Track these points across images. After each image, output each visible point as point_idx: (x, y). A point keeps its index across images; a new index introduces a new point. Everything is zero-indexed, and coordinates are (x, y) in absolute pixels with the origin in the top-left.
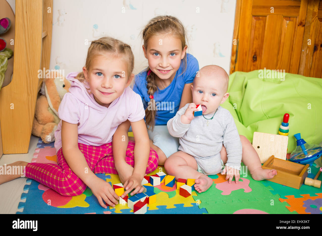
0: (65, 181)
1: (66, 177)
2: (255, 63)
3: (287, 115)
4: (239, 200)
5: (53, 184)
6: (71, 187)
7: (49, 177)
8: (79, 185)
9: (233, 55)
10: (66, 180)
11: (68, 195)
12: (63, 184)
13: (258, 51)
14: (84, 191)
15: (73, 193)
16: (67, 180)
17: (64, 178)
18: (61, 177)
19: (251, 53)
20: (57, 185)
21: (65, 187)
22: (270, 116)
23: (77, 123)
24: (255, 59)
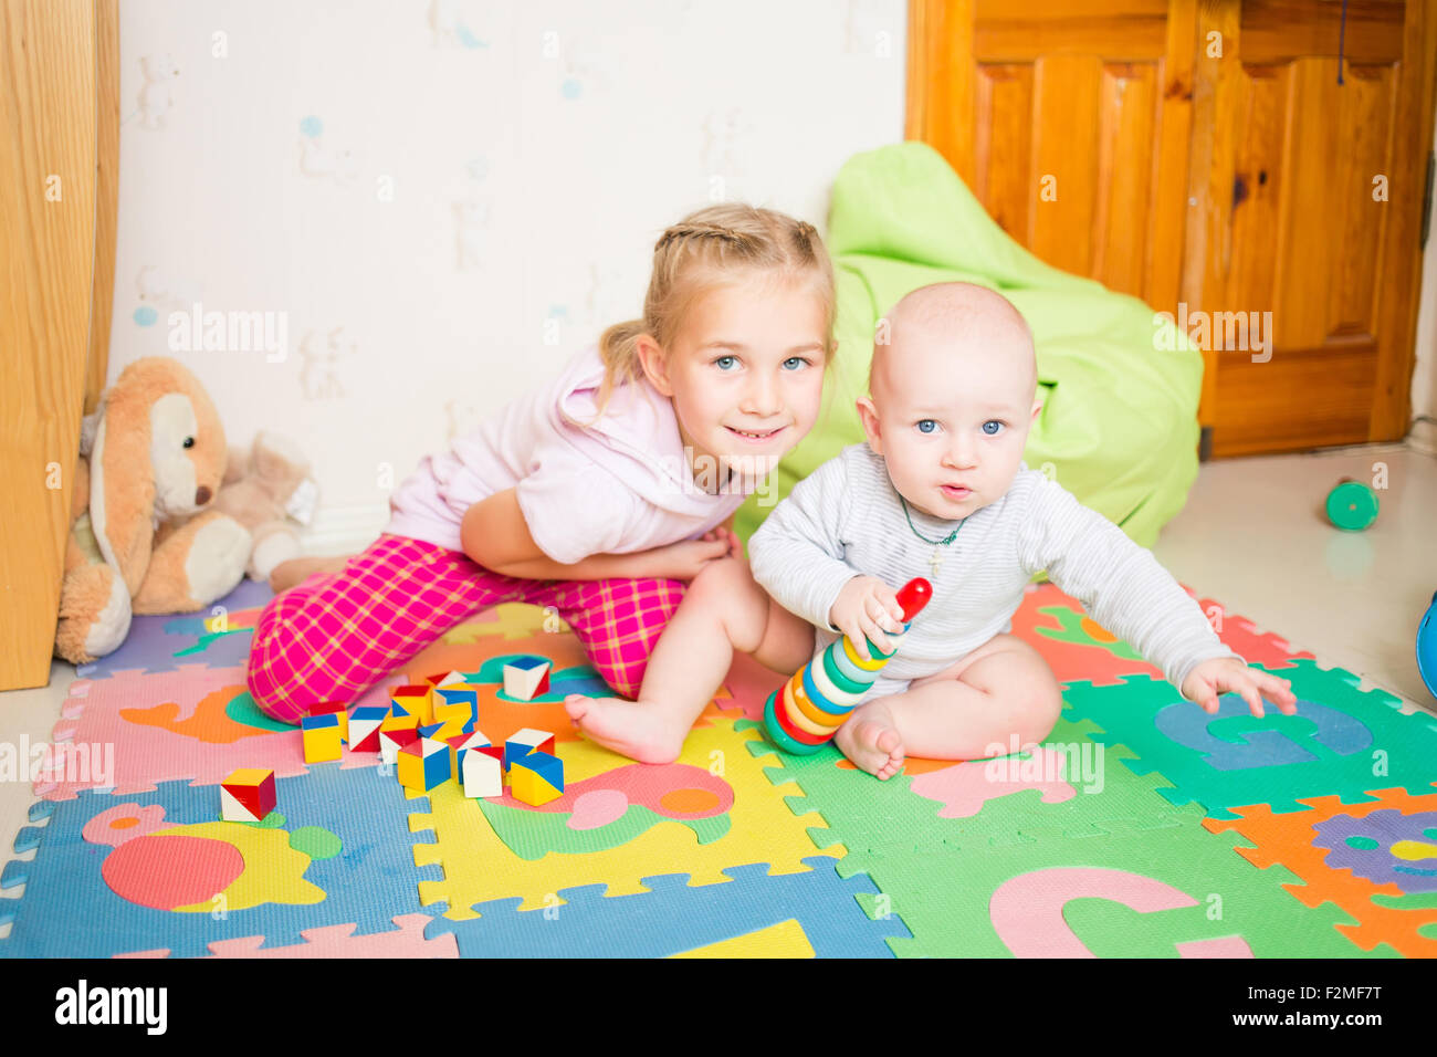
4: (1019, 833)
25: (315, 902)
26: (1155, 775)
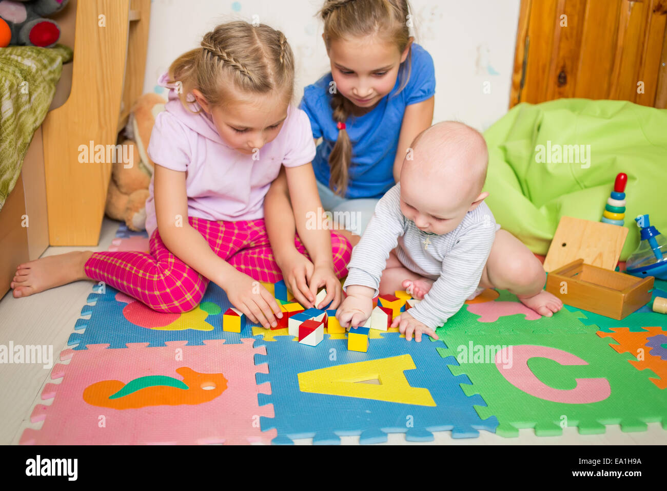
0: (158, 279)
1: (162, 273)
2: (562, 89)
3: (623, 177)
4: (513, 330)
5: (137, 287)
6: (170, 293)
7: (130, 273)
8: (185, 289)
9: (516, 71)
10: (160, 279)
11: (163, 308)
12: (155, 286)
13: (568, 63)
14: (196, 305)
15: (174, 304)
16: (163, 278)
17: (158, 274)
18: (153, 272)
19: (553, 67)
20: (143, 288)
21: (159, 291)
22: (587, 183)
23: (184, 169)
24: (562, 80)
25: (210, 330)
26: (579, 312)
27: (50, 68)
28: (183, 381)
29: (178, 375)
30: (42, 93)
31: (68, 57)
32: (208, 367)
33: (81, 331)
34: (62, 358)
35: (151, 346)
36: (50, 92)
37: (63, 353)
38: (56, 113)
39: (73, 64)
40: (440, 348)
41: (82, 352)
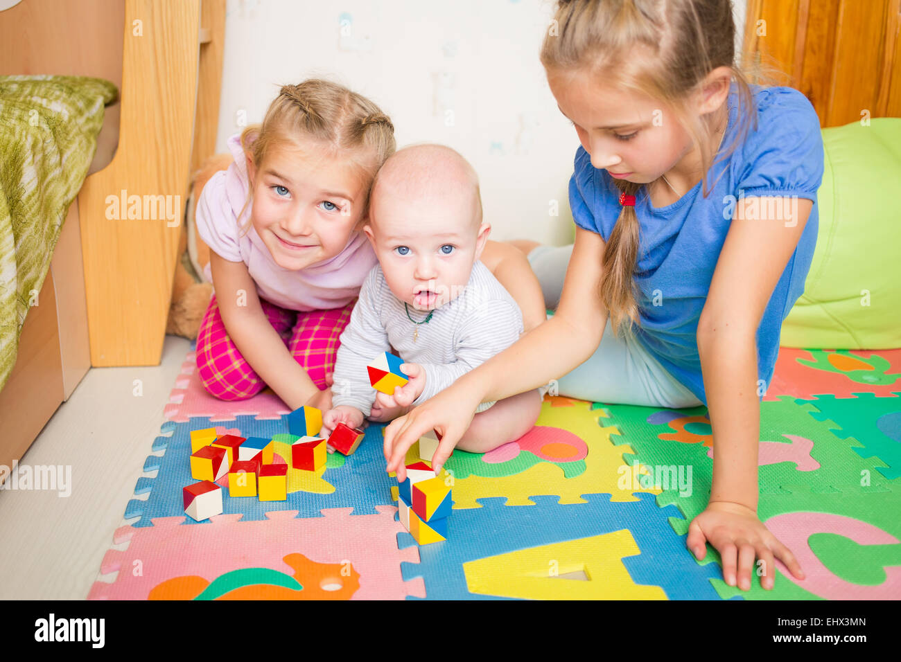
4: (780, 488)
13: (817, 88)
25: (330, 493)
27: (87, 114)
28: (295, 576)
29: (286, 566)
30: (78, 150)
31: (110, 95)
32: (329, 553)
33: (144, 496)
34: (117, 541)
35: (245, 520)
36: (88, 148)
37: (119, 532)
38: (97, 178)
39: (120, 106)
40: (675, 519)
41: (147, 530)
